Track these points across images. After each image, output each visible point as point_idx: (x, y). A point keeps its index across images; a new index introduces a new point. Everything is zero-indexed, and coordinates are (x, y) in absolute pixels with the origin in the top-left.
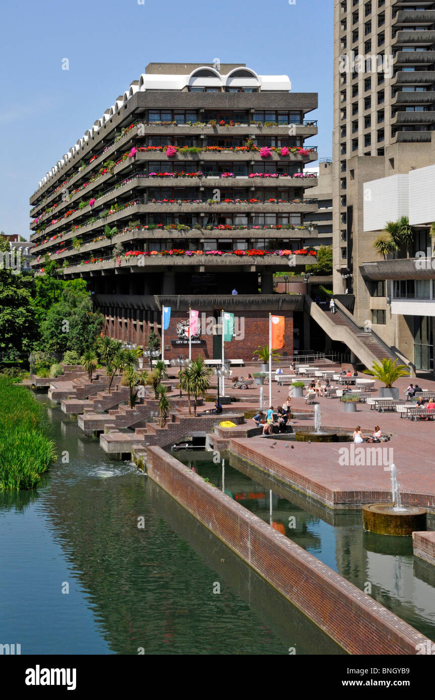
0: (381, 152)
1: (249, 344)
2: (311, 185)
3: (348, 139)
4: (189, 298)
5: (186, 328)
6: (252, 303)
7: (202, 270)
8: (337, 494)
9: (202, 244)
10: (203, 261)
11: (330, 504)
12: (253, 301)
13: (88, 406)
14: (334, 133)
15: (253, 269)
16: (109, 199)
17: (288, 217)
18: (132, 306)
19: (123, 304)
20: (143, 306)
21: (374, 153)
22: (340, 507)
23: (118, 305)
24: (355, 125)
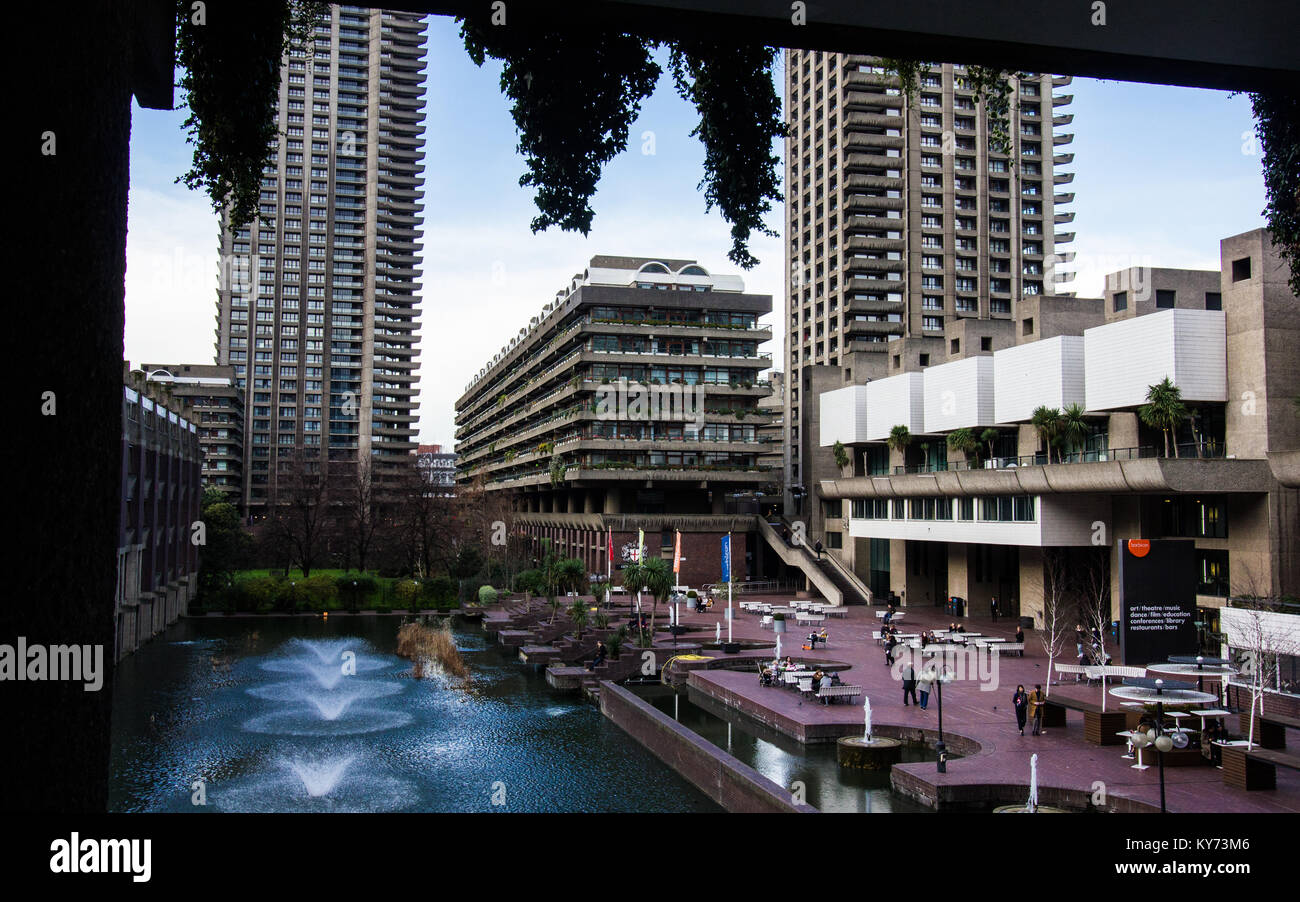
0: (834, 361)
1: (699, 569)
2: (765, 394)
3: (800, 347)
4: (636, 518)
5: (632, 551)
6: (703, 523)
7: (649, 485)
8: (808, 728)
9: (649, 456)
10: (651, 476)
11: (802, 738)
12: (704, 522)
13: (528, 637)
14: (785, 340)
15: (704, 486)
16: (548, 404)
17: (742, 429)
18: (572, 526)
19: (561, 524)
20: (584, 526)
21: (826, 363)
22: (812, 741)
23: (555, 525)
24: (807, 332)
